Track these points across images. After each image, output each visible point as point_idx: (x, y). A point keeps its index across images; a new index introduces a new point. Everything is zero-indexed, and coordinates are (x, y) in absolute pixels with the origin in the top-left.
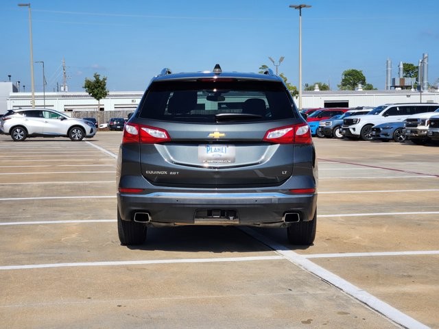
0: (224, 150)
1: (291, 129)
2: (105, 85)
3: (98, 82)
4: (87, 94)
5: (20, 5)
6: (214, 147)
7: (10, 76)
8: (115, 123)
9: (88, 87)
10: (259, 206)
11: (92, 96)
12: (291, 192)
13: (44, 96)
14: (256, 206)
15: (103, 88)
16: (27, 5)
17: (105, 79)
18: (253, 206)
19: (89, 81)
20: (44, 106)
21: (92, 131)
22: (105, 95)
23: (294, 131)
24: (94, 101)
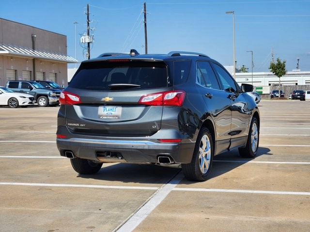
0: (114, 110)
1: (161, 95)
2: (284, 66)
3: (279, 65)
4: (272, 73)
5: (227, 13)
6: (108, 108)
7: (236, 62)
8: (297, 94)
9: (272, 68)
10: (135, 150)
11: (275, 75)
12: (159, 141)
13: (252, 75)
14: (133, 150)
15: (283, 69)
16: (232, 12)
17: (284, 62)
18: (130, 150)
19: (273, 64)
20: (252, 82)
21: (256, 99)
22: (284, 73)
23: (163, 96)
24: (276, 79)
